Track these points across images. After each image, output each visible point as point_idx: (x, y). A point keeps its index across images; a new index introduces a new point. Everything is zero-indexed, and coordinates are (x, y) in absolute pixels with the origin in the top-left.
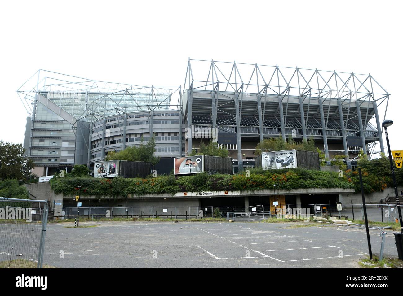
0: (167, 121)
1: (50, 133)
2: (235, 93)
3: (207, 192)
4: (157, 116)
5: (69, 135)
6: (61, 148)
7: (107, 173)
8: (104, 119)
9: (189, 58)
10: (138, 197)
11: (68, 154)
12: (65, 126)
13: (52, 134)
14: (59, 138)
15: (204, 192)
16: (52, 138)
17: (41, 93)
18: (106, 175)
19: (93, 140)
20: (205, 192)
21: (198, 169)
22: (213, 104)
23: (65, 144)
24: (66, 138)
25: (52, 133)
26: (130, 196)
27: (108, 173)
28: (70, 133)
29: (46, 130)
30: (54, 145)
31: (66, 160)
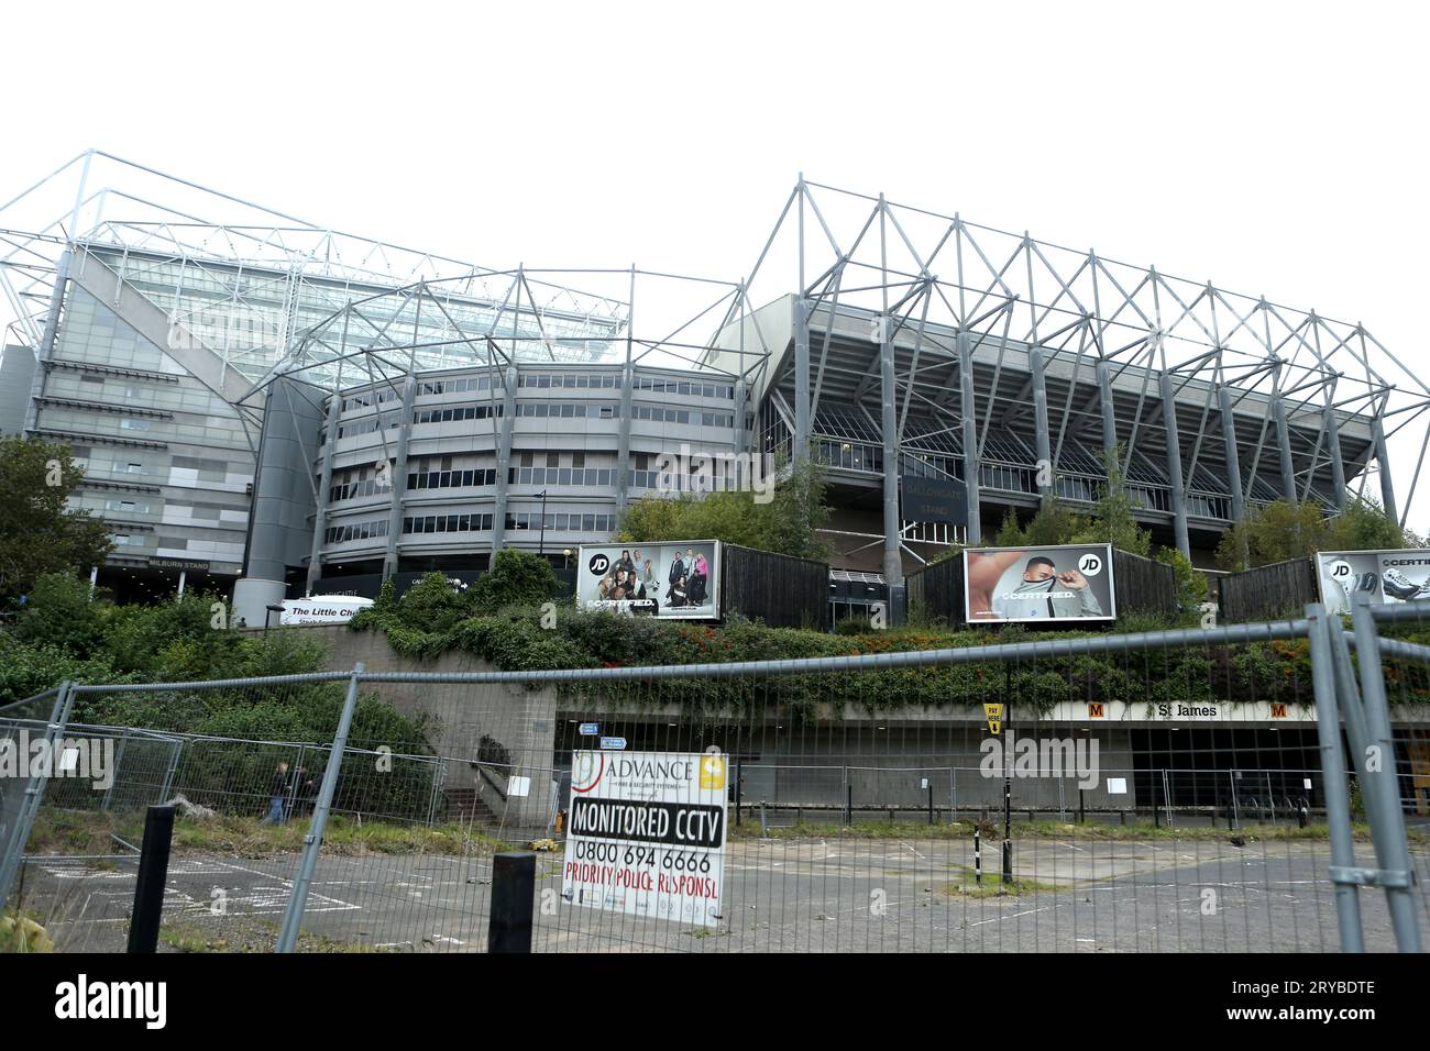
0: (687, 413)
1: (120, 422)
2: (957, 331)
3: (1196, 705)
4: (646, 387)
5: (204, 437)
6: (165, 493)
7: (654, 601)
8: (410, 380)
9: (801, 174)
10: (865, 717)
11: (193, 517)
12: (188, 399)
13: (126, 428)
14: (159, 447)
15: (1178, 703)
16: (126, 443)
17: (90, 247)
18: (655, 609)
19: (341, 464)
20: (1185, 704)
21: (1091, 601)
22: (886, 364)
23: (184, 477)
24: (190, 448)
25: (125, 424)
26: (825, 712)
27: (663, 600)
28: (210, 433)
29: (100, 409)
30: (131, 474)
31: (182, 545)
